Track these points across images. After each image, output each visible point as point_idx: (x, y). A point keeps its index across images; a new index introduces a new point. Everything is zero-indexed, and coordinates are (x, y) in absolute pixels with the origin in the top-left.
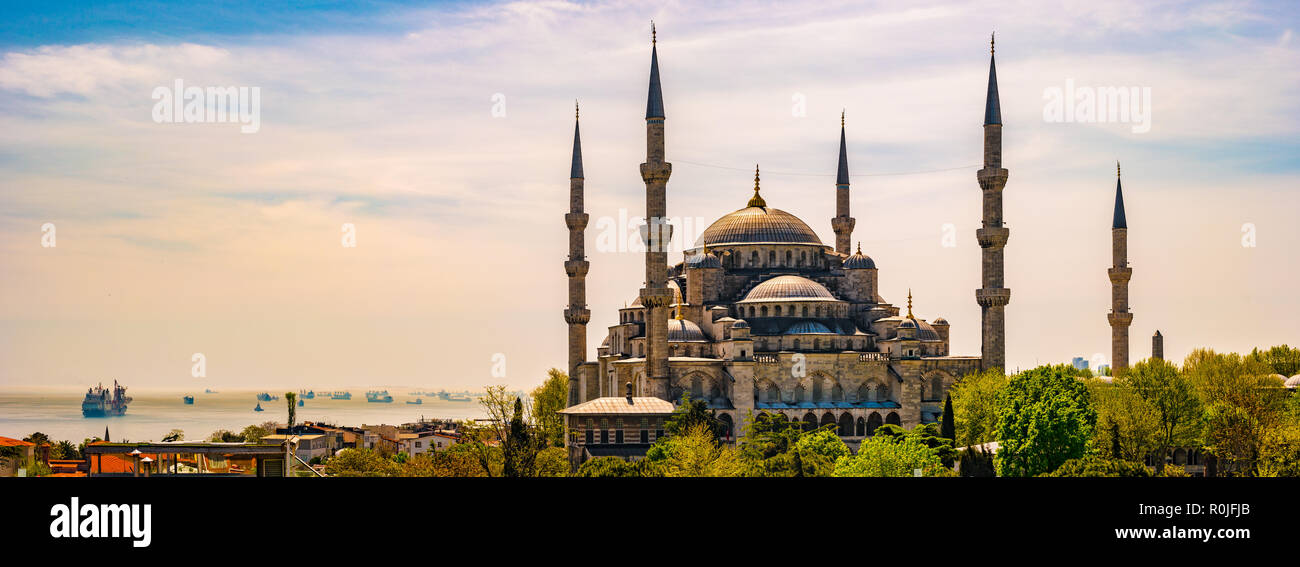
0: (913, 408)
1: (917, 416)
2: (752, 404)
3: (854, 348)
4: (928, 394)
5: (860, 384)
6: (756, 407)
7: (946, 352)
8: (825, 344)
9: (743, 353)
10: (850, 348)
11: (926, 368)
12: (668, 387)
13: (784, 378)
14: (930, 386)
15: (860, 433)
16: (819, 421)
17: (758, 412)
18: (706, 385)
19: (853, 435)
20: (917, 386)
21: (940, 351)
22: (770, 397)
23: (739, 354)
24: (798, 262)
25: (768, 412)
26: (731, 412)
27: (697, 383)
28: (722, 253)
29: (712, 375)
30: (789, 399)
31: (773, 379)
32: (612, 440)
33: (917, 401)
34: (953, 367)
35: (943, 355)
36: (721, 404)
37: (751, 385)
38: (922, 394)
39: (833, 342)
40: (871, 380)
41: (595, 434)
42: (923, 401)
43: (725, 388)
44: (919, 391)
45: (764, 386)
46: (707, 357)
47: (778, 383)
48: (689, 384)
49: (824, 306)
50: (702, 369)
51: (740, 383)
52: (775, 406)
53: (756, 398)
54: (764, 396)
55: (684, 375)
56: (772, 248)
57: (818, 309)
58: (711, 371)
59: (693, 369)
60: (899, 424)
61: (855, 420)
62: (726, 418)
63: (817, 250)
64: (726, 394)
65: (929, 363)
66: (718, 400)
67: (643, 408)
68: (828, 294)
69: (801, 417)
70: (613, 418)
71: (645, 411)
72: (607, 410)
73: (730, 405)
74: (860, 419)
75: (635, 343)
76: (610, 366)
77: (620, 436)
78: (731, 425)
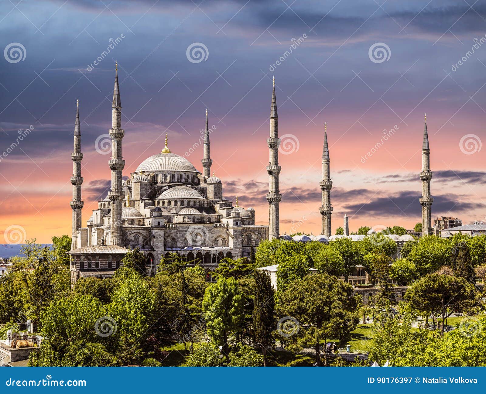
0: (238, 250)
1: (240, 254)
2: (163, 248)
3: (211, 221)
4: (245, 243)
5: (214, 238)
6: (165, 250)
7: (253, 223)
8: (198, 219)
9: (159, 223)
10: (209, 221)
11: (244, 231)
12: (122, 240)
13: (179, 235)
14: (246, 239)
15: (214, 262)
16: (195, 256)
17: (166, 252)
18: (141, 239)
19: (211, 263)
20: (240, 239)
21: (251, 223)
22: (172, 245)
23: (157, 224)
24: (186, 180)
25: (171, 252)
26: (153, 253)
27: (136, 238)
28: (149, 174)
29: (144, 234)
30: (181, 246)
31: (173, 236)
32: (93, 267)
33: (240, 246)
34: (256, 231)
35: (252, 224)
36: (148, 248)
37: (162, 239)
38: (242, 243)
39: (202, 218)
40: (219, 236)
41: (85, 264)
42: (243, 246)
43: (150, 240)
44: (241, 242)
45: (169, 239)
46: (142, 225)
47: (176, 238)
48: (133, 239)
49: (198, 201)
50: (139, 231)
51: (157, 238)
52: (174, 249)
53: (165, 245)
54: (169, 244)
55: (130, 234)
56: (173, 173)
57: (195, 202)
58: (143, 232)
59: (134, 231)
60: (232, 258)
61: (212, 256)
62: (151, 255)
63: (194, 174)
64: (150, 243)
65: (251, 229)
66: (147, 246)
67: (110, 250)
68: (200, 195)
69: (186, 255)
70: (94, 256)
71: (110, 252)
72: (91, 252)
73: (152, 248)
74: (214, 255)
75: (106, 219)
76: (93, 230)
77: (97, 265)
78: (153, 258)
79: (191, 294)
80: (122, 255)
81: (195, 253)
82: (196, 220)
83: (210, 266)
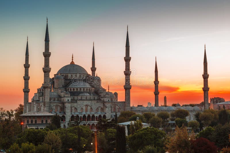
0: (109, 114)
1: (110, 116)
2: (70, 113)
4: (113, 110)
5: (96, 108)
10: (94, 99)
11: (112, 104)
12: (49, 109)
13: (78, 106)
16: (87, 117)
17: (72, 115)
18: (59, 108)
19: (95, 121)
22: (75, 111)
23: (67, 101)
25: (74, 115)
26: (65, 115)
28: (63, 75)
29: (60, 106)
30: (79, 112)
32: (34, 123)
33: (110, 112)
34: (119, 104)
35: (116, 101)
37: (70, 108)
39: (90, 98)
40: (99, 107)
41: (29, 121)
42: (111, 112)
43: (64, 109)
44: (110, 110)
45: (73, 108)
46: (59, 101)
47: (77, 108)
48: (55, 108)
50: (58, 104)
51: (67, 108)
53: (71, 111)
54: (73, 111)
55: (53, 106)
56: (76, 74)
57: (87, 89)
58: (60, 105)
59: (55, 104)
61: (95, 117)
62: (64, 117)
63: (87, 75)
65: (116, 103)
66: (62, 112)
67: (42, 114)
68: (89, 86)
69: (82, 116)
70: (34, 117)
72: (33, 115)
73: (65, 113)
74: (97, 117)
75: (41, 98)
76: (34, 103)
77: (36, 121)
79: (83, 137)
80: (48, 117)
81: (87, 115)
82: (88, 99)
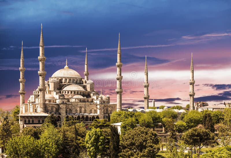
1: (103, 117)
4: (105, 112)
5: (90, 110)
6: (66, 115)
7: (109, 103)
8: (82, 100)
9: (63, 102)
10: (88, 101)
11: (105, 106)
12: (45, 110)
13: (73, 108)
14: (106, 110)
15: (90, 121)
16: (81, 118)
17: (67, 116)
18: (54, 109)
19: (88, 121)
20: (103, 110)
21: (108, 103)
22: (69, 112)
23: (62, 102)
24: (76, 81)
25: (69, 116)
26: (61, 116)
27: (52, 109)
28: (58, 79)
30: (74, 113)
31: (70, 108)
32: (31, 122)
33: (103, 114)
36: (58, 114)
37: (65, 109)
39: (84, 100)
40: (92, 109)
41: (27, 121)
43: (59, 110)
44: (103, 112)
45: (68, 110)
46: (55, 103)
47: (71, 109)
48: (50, 109)
49: (82, 92)
50: (53, 105)
51: (62, 109)
52: (71, 114)
53: (66, 112)
54: (68, 112)
55: (49, 107)
56: (70, 78)
57: (81, 92)
58: (56, 106)
59: (51, 105)
60: (99, 119)
61: (89, 118)
62: (59, 117)
63: (81, 79)
64: (59, 112)
65: (108, 105)
66: (57, 113)
67: (39, 114)
68: (83, 89)
69: (77, 117)
70: (31, 117)
71: (39, 115)
72: (30, 115)
73: (60, 114)
74: (90, 117)
75: (37, 100)
76: (31, 104)
77: (33, 121)
78: (60, 119)
79: (79, 136)
80: (45, 117)
81: (81, 116)
82: (81, 101)
83: (88, 123)
